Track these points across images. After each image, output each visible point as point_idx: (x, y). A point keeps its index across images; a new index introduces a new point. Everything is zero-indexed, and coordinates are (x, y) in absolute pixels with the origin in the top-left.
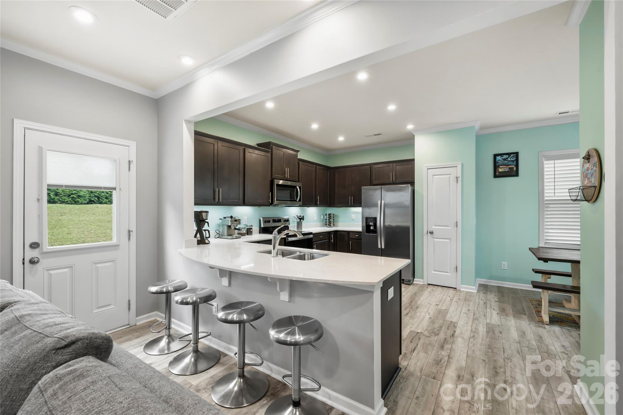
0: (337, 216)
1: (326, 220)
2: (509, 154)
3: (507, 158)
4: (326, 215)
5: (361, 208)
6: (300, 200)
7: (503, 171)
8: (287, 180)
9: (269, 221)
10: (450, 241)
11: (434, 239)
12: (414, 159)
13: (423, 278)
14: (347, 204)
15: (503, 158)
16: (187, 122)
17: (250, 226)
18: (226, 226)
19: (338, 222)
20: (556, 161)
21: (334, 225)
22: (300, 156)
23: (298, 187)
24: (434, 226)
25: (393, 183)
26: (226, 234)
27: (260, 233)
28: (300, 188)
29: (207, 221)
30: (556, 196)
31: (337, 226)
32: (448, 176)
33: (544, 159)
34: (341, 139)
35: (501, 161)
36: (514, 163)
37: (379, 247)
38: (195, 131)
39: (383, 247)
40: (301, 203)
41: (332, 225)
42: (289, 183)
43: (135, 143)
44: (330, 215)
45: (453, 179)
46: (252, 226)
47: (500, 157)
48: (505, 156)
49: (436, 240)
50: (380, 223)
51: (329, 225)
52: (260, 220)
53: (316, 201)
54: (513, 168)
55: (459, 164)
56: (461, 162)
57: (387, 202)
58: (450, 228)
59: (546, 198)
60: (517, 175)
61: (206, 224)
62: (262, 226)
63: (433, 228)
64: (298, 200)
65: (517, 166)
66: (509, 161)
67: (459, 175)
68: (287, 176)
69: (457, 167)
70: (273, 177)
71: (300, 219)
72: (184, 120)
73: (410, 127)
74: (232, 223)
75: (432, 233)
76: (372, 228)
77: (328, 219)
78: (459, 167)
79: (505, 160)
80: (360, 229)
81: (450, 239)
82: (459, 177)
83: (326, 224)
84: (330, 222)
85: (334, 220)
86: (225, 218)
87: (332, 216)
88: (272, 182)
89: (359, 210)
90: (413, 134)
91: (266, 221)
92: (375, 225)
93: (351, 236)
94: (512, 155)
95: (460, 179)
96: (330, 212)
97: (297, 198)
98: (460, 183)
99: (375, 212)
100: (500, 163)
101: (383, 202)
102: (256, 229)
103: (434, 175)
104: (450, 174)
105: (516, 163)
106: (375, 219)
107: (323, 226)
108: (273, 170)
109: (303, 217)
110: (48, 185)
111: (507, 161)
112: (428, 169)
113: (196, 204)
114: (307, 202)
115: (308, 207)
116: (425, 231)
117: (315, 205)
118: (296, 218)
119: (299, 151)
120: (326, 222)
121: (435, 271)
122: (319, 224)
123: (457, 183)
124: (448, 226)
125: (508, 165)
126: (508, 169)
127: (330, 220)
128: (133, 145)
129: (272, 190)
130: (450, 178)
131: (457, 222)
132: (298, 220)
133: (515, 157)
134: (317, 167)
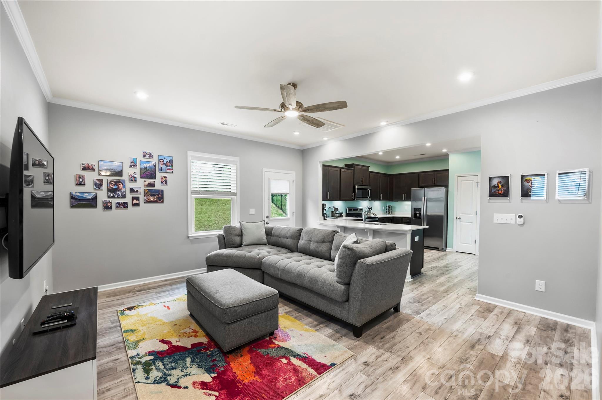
0: (395, 207)
1: (386, 210)
4: (386, 206)
5: (411, 202)
6: (370, 197)
8: (362, 185)
9: (351, 210)
12: (449, 169)
13: (453, 248)
14: (401, 199)
16: (320, 162)
17: (341, 212)
18: (331, 212)
19: (395, 211)
21: (392, 213)
22: (370, 170)
23: (369, 189)
25: (435, 185)
26: (331, 216)
27: (346, 216)
28: (370, 189)
29: (325, 208)
31: (394, 214)
32: (472, 181)
34: (398, 157)
38: (323, 165)
40: (370, 199)
41: (390, 213)
42: (364, 187)
43: (295, 172)
44: (389, 206)
45: (475, 184)
46: (342, 212)
49: (462, 223)
50: (423, 212)
51: (388, 213)
52: (346, 209)
53: (380, 197)
57: (428, 198)
58: (472, 215)
61: (325, 210)
62: (348, 212)
63: (461, 215)
64: (369, 197)
67: (479, 181)
68: (363, 183)
69: (478, 175)
70: (355, 184)
71: (370, 209)
72: (319, 162)
73: (445, 150)
74: (334, 211)
75: (459, 219)
76: (418, 215)
77: (388, 209)
80: (410, 216)
81: (472, 223)
82: (479, 182)
83: (386, 213)
84: (389, 212)
85: (392, 210)
86: (330, 207)
87: (391, 207)
88: (354, 187)
89: (409, 203)
90: (448, 154)
91: (350, 209)
92: (420, 214)
93: (404, 221)
95: (479, 184)
96: (389, 205)
97: (368, 196)
99: (420, 205)
101: (426, 198)
102: (344, 214)
103: (462, 181)
104: (473, 180)
106: (420, 209)
107: (385, 214)
108: (355, 180)
109: (371, 207)
110: (271, 193)
112: (458, 177)
113: (323, 200)
114: (374, 198)
115: (374, 201)
116: (455, 218)
117: (379, 200)
118: (367, 208)
119: (369, 167)
120: (386, 211)
121: (461, 243)
122: (381, 212)
123: (478, 186)
124: (470, 214)
127: (389, 210)
128: (294, 173)
129: (354, 191)
130: (472, 183)
131: (477, 212)
132: (368, 210)
134: (381, 175)
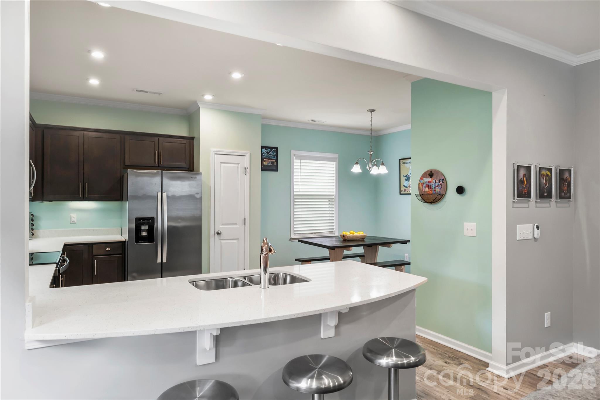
0: (38, 218)
2: (271, 148)
3: (270, 152)
7: (267, 164)
10: (238, 241)
11: (221, 241)
14: (74, 196)
15: (267, 151)
20: (302, 161)
21: (33, 235)
24: (222, 225)
25: (159, 166)
30: (301, 191)
32: (236, 165)
33: (294, 157)
34: (94, 82)
35: (265, 154)
36: (274, 158)
37: (159, 261)
39: (165, 260)
45: (241, 170)
47: (264, 150)
48: (268, 149)
49: (223, 242)
50: (162, 225)
54: (274, 163)
55: (247, 153)
56: (249, 152)
57: (170, 195)
58: (238, 226)
59: (295, 194)
60: (276, 170)
63: (220, 227)
65: (277, 161)
66: (271, 155)
67: (248, 165)
69: (245, 156)
75: (218, 234)
76: (144, 234)
78: (248, 156)
79: (268, 153)
81: (238, 239)
82: (247, 168)
85: (33, 225)
90: (198, 105)
92: (151, 229)
93: (95, 252)
94: (273, 150)
95: (248, 170)
98: (248, 174)
100: (265, 156)
101: (165, 195)
103: (221, 163)
104: (238, 164)
105: (276, 158)
106: (153, 219)
111: (270, 155)
112: (215, 154)
116: (212, 232)
123: (245, 174)
124: (236, 224)
125: (270, 159)
126: (270, 163)
130: (238, 167)
131: (245, 219)
133: (275, 152)
